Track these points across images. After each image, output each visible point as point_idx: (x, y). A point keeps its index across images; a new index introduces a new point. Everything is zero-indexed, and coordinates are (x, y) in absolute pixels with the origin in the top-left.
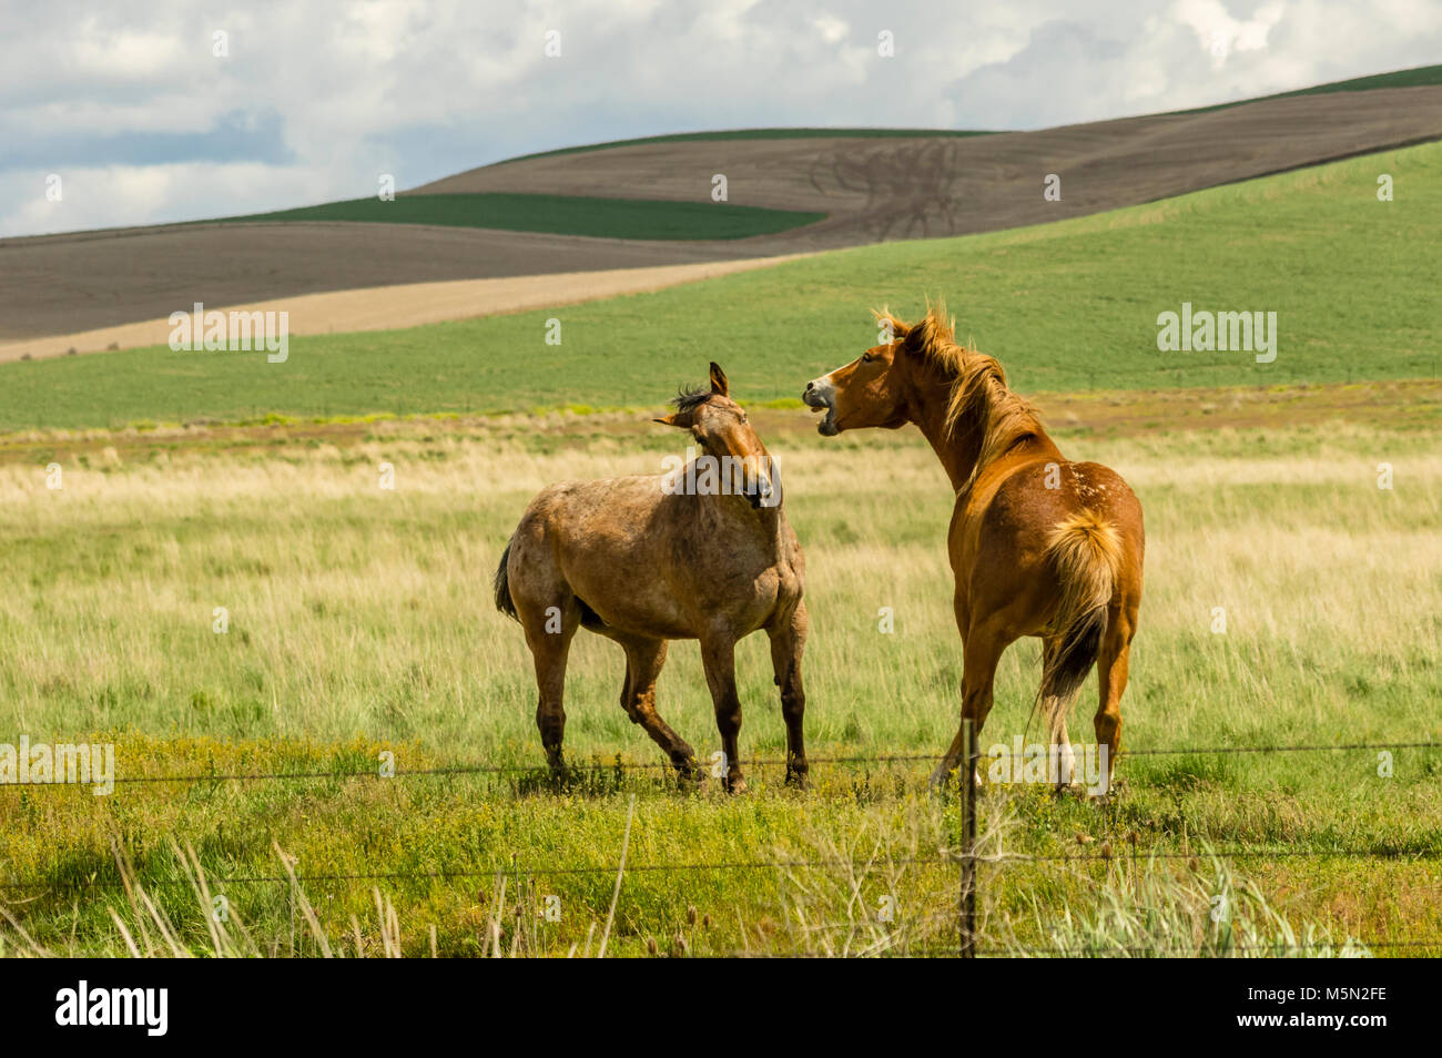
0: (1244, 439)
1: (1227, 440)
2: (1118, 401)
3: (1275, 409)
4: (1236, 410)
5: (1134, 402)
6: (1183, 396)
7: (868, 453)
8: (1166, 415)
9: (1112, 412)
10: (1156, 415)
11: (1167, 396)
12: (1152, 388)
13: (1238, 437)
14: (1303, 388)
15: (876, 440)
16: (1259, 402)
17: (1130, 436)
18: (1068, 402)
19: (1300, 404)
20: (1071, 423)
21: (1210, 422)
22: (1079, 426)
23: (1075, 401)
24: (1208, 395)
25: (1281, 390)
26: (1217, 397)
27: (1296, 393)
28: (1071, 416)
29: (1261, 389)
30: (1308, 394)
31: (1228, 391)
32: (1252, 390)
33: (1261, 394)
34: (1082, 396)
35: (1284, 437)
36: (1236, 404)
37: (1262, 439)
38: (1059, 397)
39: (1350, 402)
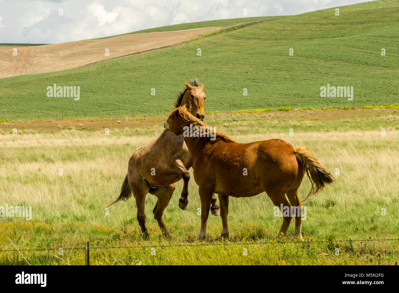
0: (131, 131)
1: (127, 131)
2: (93, 120)
3: (138, 122)
4: (127, 122)
5: (97, 120)
6: (111, 119)
7: (25, 135)
8: (107, 124)
9: (91, 123)
10: (104, 124)
11: (107, 119)
12: (102, 116)
13: (130, 130)
14: (145, 116)
15: (26, 131)
16: (133, 120)
17: (99, 130)
18: (78, 120)
19: (145, 121)
20: (81, 126)
21: (121, 126)
22: (84, 127)
23: (80, 120)
24: (118, 118)
25: (139, 117)
26: (121, 119)
27: (143, 118)
28: (81, 124)
29: (133, 116)
30: (146, 118)
31: (124, 117)
32: (131, 117)
33: (133, 118)
34: (83, 119)
35: (143, 130)
36: (127, 121)
37: (137, 131)
38: (76, 119)
39: (159, 120)
